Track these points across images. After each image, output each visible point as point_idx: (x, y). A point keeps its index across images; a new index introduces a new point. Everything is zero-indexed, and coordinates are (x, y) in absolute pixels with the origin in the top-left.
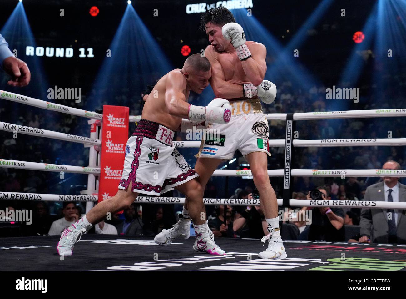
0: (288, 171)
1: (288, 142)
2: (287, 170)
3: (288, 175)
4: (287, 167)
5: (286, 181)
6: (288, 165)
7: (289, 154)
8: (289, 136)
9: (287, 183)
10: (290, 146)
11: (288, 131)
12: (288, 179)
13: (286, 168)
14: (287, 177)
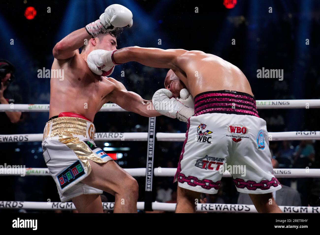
0: (150, 171)
1: (151, 137)
2: (150, 169)
3: (151, 175)
4: (150, 166)
5: (148, 182)
6: (150, 163)
7: (152, 151)
8: (152, 130)
9: (149, 184)
10: (153, 141)
11: (151, 124)
12: (150, 180)
13: (148, 167)
14: (150, 177)
